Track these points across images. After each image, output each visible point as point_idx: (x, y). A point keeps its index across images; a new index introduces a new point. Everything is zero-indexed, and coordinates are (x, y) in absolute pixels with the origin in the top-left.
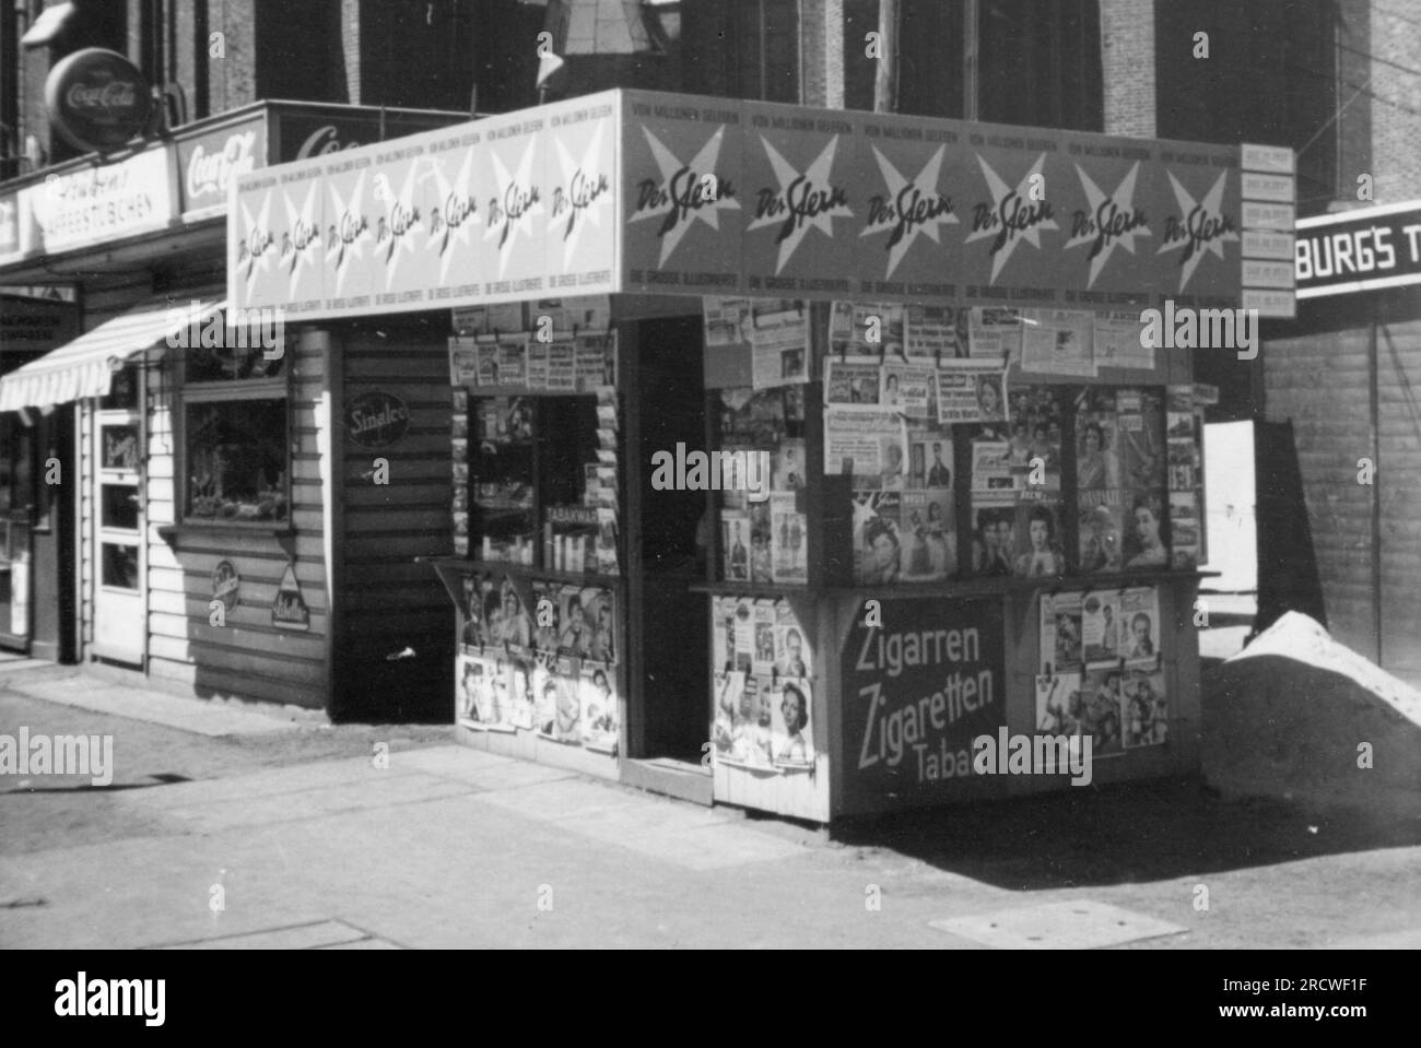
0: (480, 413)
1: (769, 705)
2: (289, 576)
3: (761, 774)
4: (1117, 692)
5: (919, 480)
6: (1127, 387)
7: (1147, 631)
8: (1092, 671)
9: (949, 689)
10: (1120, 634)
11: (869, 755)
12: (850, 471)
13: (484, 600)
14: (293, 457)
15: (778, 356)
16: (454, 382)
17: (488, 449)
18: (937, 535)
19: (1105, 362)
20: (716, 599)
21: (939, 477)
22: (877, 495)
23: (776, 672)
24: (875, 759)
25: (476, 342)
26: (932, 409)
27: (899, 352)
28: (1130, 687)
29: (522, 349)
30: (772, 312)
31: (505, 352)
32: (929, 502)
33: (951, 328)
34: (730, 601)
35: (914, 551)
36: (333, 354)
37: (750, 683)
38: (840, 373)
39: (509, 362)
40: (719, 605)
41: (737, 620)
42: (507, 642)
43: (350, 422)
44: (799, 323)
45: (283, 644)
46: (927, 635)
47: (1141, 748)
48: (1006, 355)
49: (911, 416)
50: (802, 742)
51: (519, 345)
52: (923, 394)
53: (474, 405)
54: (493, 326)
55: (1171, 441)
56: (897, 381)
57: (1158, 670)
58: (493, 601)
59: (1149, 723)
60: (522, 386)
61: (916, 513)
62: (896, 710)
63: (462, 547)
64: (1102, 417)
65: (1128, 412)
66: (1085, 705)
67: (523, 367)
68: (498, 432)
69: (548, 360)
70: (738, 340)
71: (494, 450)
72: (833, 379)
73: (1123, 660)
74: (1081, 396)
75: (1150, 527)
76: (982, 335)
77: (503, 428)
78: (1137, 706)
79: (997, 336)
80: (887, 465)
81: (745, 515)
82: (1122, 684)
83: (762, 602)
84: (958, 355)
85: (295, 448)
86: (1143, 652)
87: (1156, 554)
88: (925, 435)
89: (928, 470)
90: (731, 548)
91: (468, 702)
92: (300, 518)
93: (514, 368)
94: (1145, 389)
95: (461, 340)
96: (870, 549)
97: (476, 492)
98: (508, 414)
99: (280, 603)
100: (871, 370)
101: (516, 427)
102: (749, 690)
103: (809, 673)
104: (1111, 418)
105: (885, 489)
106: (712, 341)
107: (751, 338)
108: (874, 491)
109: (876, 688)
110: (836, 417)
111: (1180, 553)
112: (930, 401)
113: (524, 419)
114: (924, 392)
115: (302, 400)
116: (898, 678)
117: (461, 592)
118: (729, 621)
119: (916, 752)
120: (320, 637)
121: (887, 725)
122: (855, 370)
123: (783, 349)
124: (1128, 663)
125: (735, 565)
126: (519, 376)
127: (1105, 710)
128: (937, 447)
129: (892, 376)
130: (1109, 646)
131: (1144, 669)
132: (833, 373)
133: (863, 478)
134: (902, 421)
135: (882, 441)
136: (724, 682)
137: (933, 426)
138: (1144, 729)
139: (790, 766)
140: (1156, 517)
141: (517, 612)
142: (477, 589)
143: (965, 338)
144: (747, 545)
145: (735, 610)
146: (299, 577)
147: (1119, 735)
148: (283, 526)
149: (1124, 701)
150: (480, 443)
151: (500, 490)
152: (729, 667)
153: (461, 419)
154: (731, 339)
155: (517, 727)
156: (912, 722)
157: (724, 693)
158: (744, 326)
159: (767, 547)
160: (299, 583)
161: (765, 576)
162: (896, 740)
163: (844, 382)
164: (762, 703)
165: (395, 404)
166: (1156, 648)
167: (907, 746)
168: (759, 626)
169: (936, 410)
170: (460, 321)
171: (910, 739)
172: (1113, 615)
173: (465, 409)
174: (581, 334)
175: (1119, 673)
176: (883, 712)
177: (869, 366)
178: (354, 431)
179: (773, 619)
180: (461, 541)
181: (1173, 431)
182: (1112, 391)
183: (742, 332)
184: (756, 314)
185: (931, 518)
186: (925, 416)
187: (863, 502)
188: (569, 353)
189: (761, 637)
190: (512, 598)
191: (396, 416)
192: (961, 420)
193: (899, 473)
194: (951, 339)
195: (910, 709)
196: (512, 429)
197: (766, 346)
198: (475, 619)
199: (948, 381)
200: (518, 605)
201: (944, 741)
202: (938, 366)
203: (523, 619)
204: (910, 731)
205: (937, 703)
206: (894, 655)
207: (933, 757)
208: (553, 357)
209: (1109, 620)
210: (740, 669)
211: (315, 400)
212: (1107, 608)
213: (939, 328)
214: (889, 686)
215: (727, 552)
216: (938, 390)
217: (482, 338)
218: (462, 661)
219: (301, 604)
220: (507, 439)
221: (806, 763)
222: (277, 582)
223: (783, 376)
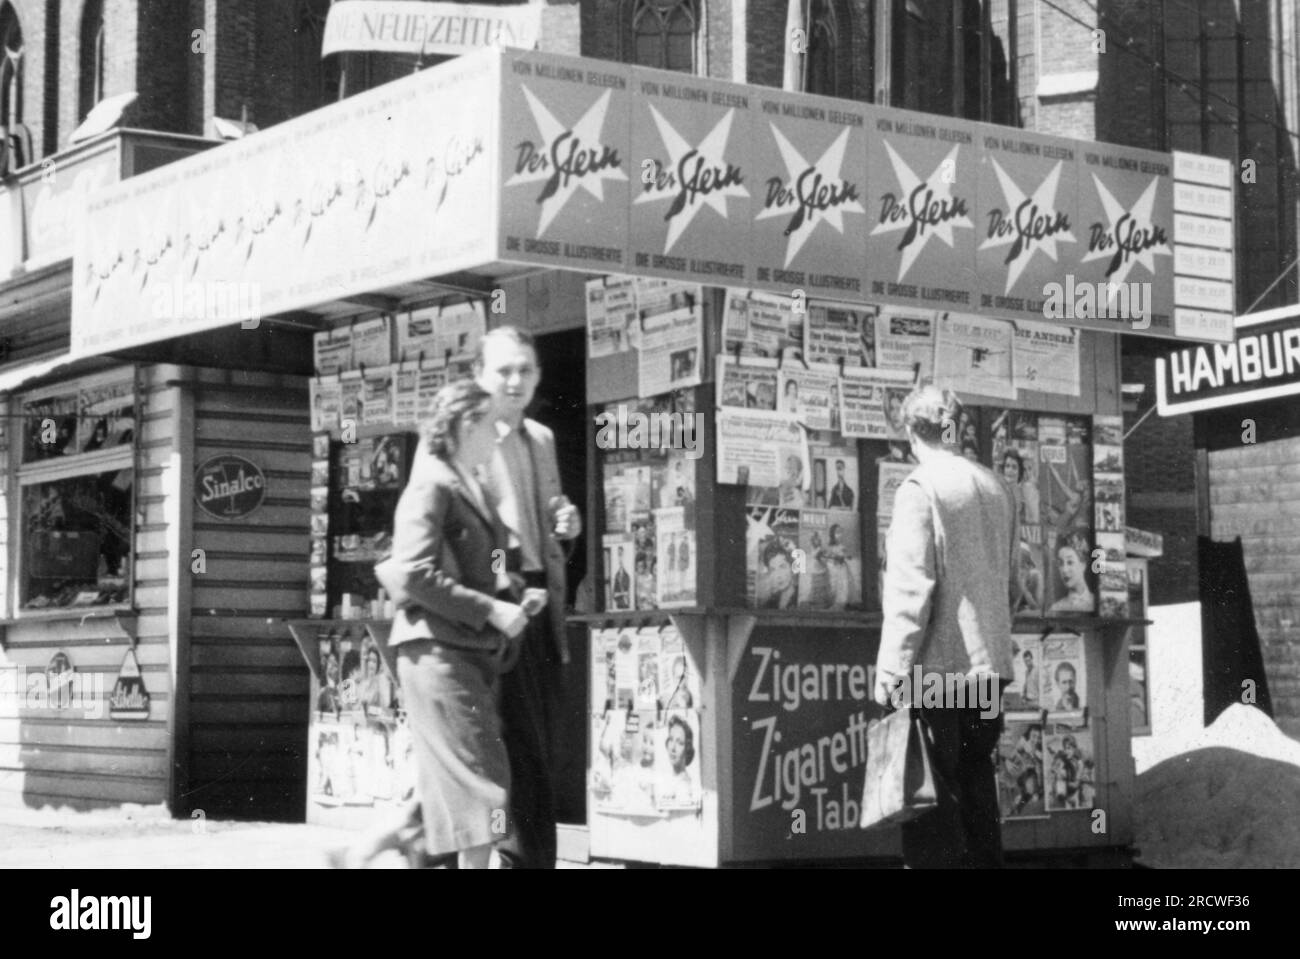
0: (343, 459)
1: (652, 743)
2: (130, 661)
3: (642, 820)
4: (1039, 747)
5: (820, 499)
6: (1052, 415)
7: (1072, 682)
8: (1010, 721)
9: (851, 730)
10: (1042, 681)
11: (762, 796)
12: (746, 481)
13: (342, 662)
14: (137, 529)
15: (667, 360)
16: (315, 427)
17: (351, 497)
18: (839, 560)
19: (1026, 384)
20: (595, 633)
21: (841, 497)
22: (774, 511)
23: (660, 706)
24: (768, 801)
25: (340, 380)
26: (835, 421)
27: (799, 357)
28: (1053, 742)
29: (389, 382)
30: (662, 311)
31: (370, 387)
32: (831, 524)
33: (857, 335)
34: (611, 633)
35: (814, 576)
36: (183, 413)
37: (632, 720)
38: (735, 375)
39: (375, 397)
40: (599, 639)
41: (619, 653)
42: (365, 705)
43: (200, 490)
44: (691, 321)
45: (121, 736)
46: (827, 669)
47: (1067, 812)
48: (917, 368)
49: (812, 427)
50: (688, 779)
51: (386, 379)
52: (825, 404)
53: (336, 449)
54: (358, 360)
55: (1098, 476)
56: (796, 388)
57: (1085, 726)
58: (352, 662)
59: (1074, 785)
60: (389, 424)
61: (816, 535)
62: (792, 748)
63: (320, 606)
64: (1021, 446)
65: (1052, 442)
66: (1004, 759)
67: (390, 403)
68: (361, 478)
69: (417, 391)
70: (624, 347)
71: (356, 498)
72: (726, 380)
73: (1046, 713)
74: (1000, 419)
75: (1075, 570)
76: (890, 345)
77: (367, 473)
78: (1062, 764)
79: (906, 347)
80: (786, 476)
81: (627, 539)
82: (1045, 739)
83: (646, 630)
84: (864, 364)
85: (140, 519)
86: (1069, 707)
87: (1081, 600)
88: (827, 450)
89: (830, 488)
90: (613, 577)
91: (321, 775)
92: (143, 597)
93: (380, 403)
94: (1070, 418)
95: (324, 380)
96: (765, 570)
97: (336, 546)
98: (373, 457)
99: (119, 691)
100: (769, 374)
101: (381, 471)
102: (631, 728)
103: (697, 703)
104: (1033, 448)
105: (782, 505)
106: (595, 351)
107: (638, 344)
108: (770, 507)
109: (770, 722)
110: (730, 422)
111: (1110, 600)
112: (832, 411)
113: (391, 460)
114: (826, 400)
115: (151, 466)
116: (795, 713)
117: (316, 654)
118: (610, 655)
119: (815, 797)
120: (161, 723)
121: (782, 762)
122: (751, 373)
123: (673, 351)
124: (1050, 716)
125: (617, 594)
126: (386, 411)
127: (1026, 766)
128: (840, 464)
129: (790, 382)
130: (1030, 696)
131: (1069, 724)
132: (727, 374)
133: (759, 490)
134: (803, 432)
135: (781, 450)
136: (603, 723)
137: (837, 439)
138: (1070, 791)
139: (676, 806)
140: (1081, 560)
141: (378, 670)
142: (334, 650)
143: (871, 347)
144: (630, 571)
145: (616, 643)
146: (140, 662)
147: (1041, 795)
148: (125, 607)
149: (1046, 756)
150: (341, 492)
151: (362, 542)
152: (609, 705)
153: (321, 467)
154: (617, 347)
155: (375, 798)
156: (811, 763)
157: (603, 735)
158: (631, 332)
159: (652, 570)
160: (140, 668)
161: (651, 604)
162: (792, 782)
163: (739, 385)
164: (645, 740)
165: (250, 471)
166: (1083, 703)
167: (805, 790)
168: (643, 657)
169: (839, 423)
170: (323, 360)
171: (808, 782)
172: (1035, 662)
173: (326, 455)
174: (452, 359)
175: (1040, 726)
176: (779, 749)
177: (767, 369)
178: (205, 498)
179: (657, 648)
180: (319, 601)
181: (1101, 466)
182: (1033, 417)
183: (629, 338)
184: (643, 316)
185: (833, 542)
186: (827, 427)
187: (758, 518)
188: (439, 381)
189: (644, 669)
190: (373, 656)
191: (251, 484)
192: (866, 435)
193: (800, 487)
194: (856, 347)
195: (808, 748)
196: (377, 472)
197: (653, 351)
198: (331, 683)
199: (853, 392)
200: (379, 663)
201: (845, 786)
202: (842, 374)
203: (384, 680)
204: (808, 772)
205: (839, 744)
206: (791, 688)
207: (833, 804)
208: (422, 387)
209: (1030, 667)
210: (621, 706)
211: (163, 465)
212: (1028, 654)
213: (843, 333)
214: (785, 721)
215: (609, 582)
216: (842, 400)
217: (346, 375)
218: (315, 731)
219: (143, 691)
220: (371, 485)
221: (693, 803)
222: (117, 668)
223: (673, 378)
